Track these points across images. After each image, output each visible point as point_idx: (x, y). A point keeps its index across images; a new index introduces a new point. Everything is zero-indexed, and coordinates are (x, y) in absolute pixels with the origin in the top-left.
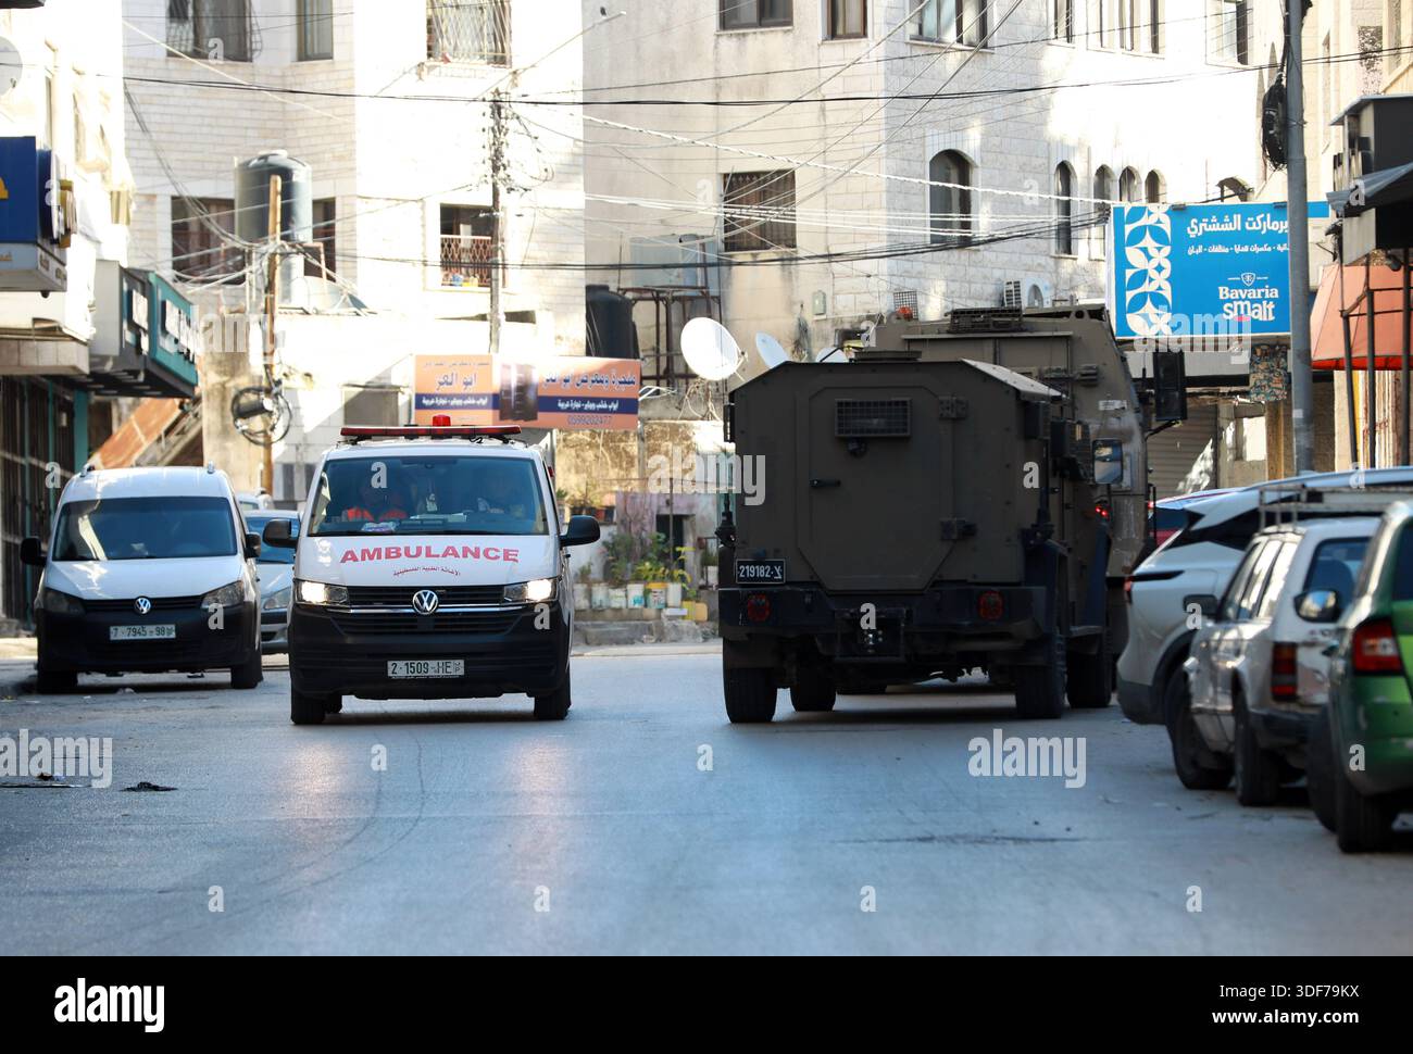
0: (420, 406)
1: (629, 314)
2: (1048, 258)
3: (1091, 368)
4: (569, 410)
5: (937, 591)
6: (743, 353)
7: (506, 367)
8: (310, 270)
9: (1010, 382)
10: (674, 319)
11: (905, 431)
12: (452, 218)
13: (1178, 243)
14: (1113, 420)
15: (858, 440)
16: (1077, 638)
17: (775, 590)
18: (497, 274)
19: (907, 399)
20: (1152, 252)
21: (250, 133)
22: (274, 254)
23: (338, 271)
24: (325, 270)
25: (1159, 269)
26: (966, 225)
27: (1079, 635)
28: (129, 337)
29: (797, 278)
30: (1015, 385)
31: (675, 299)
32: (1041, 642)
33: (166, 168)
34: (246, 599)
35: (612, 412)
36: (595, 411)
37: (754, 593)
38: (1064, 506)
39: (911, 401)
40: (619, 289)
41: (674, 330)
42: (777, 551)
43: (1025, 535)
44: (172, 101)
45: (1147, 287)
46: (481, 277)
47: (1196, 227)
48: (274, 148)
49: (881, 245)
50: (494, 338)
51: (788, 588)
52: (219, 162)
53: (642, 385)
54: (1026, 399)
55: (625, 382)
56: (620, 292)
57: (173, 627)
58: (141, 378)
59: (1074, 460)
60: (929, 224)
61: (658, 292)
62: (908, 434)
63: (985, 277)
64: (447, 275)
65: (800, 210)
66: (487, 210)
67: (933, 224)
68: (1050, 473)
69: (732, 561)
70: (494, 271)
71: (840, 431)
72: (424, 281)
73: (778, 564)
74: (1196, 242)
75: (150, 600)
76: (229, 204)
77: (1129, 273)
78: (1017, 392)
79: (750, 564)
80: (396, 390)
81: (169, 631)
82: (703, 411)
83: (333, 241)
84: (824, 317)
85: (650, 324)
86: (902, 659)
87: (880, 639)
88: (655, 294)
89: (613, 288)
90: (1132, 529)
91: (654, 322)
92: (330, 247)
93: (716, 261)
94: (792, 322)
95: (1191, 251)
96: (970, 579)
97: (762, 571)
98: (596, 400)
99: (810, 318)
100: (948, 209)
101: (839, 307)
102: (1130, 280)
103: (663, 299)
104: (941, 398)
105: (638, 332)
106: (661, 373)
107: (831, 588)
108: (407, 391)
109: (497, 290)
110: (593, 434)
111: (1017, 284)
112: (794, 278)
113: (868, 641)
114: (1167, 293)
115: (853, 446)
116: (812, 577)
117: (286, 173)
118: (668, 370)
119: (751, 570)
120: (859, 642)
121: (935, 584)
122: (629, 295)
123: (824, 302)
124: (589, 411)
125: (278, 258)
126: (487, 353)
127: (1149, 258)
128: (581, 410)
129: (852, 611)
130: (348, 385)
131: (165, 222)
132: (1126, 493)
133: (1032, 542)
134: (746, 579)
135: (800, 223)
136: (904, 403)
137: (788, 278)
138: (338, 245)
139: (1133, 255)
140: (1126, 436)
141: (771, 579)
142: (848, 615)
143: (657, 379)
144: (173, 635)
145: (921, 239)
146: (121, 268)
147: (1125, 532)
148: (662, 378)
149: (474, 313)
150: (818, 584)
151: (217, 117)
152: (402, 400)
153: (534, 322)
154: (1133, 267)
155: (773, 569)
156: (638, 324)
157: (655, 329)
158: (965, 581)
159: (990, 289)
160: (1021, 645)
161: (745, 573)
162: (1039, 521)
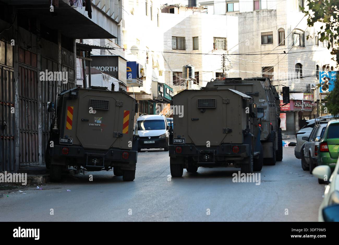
3: (257, 92)
5: (223, 146)
8: (195, 83)
9: (240, 95)
11: (215, 106)
12: (217, 74)
14: (262, 104)
15: (203, 109)
16: (255, 156)
17: (183, 145)
19: (215, 99)
21: (185, 61)
22: (188, 81)
23: (199, 83)
24: (197, 83)
26: (301, 75)
27: (256, 155)
28: (160, 94)
30: (241, 95)
32: (247, 158)
33: (169, 67)
34: (166, 136)
37: (177, 146)
38: (251, 124)
39: (216, 99)
42: (183, 136)
43: (244, 132)
44: (173, 56)
47: (333, 75)
48: (189, 64)
51: (186, 145)
52: (180, 66)
54: (244, 99)
57: (154, 141)
58: (162, 100)
59: (254, 113)
60: (295, 75)
62: (215, 107)
63: (304, 83)
65: (274, 73)
66: (222, 73)
68: (249, 116)
69: (172, 138)
71: (199, 107)
73: (183, 139)
74: (333, 77)
75: (151, 137)
76: (181, 73)
78: (242, 97)
79: (177, 139)
81: (154, 142)
83: (199, 78)
86: (214, 162)
87: (209, 158)
90: (267, 129)
92: (198, 79)
96: (231, 143)
97: (180, 141)
100: (298, 72)
101: (281, 88)
104: (223, 98)
107: (196, 145)
111: (310, 85)
113: (206, 158)
115: (202, 110)
116: (192, 142)
117: (190, 68)
119: (177, 141)
120: (204, 158)
121: (222, 144)
123: (278, 87)
125: (189, 81)
129: (202, 151)
131: (172, 76)
132: (265, 121)
133: (245, 133)
134: (176, 143)
135: (274, 75)
136: (214, 100)
140: (265, 108)
141: (182, 143)
142: (201, 152)
144: (154, 143)
146: (158, 83)
147: (265, 130)
150: (193, 144)
151: (180, 59)
158: (229, 143)
159: (305, 85)
160: (243, 159)
161: (175, 141)
162: (247, 128)
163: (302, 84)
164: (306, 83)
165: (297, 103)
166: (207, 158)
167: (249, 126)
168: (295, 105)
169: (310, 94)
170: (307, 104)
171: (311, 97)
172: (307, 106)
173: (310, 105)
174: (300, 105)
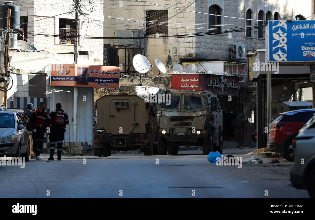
0: (52, 80)
1: (117, 53)
2: (244, 38)
4: (98, 82)
5: (132, 135)
6: (151, 65)
7: (79, 68)
10: (130, 55)
11: (127, 106)
12: (63, 22)
13: (289, 32)
15: (118, 109)
18: (77, 40)
19: (127, 102)
20: (281, 35)
22: (8, 33)
23: (28, 38)
24: (24, 38)
25: (283, 40)
26: (219, 27)
29: (168, 43)
31: (130, 49)
32: (149, 144)
35: (111, 82)
36: (106, 82)
37: (100, 135)
40: (114, 45)
41: (131, 58)
42: (104, 128)
45: (279, 46)
46: (72, 41)
47: (295, 27)
49: (194, 33)
50: (75, 60)
51: (106, 134)
53: (120, 75)
55: (115, 74)
56: (114, 46)
59: (154, 113)
60: (208, 27)
61: (126, 46)
62: (127, 108)
63: (225, 44)
64: (61, 40)
65: (169, 22)
66: (74, 20)
67: (209, 27)
69: (96, 129)
70: (76, 39)
71: (115, 107)
72: (54, 42)
73: (104, 130)
74: (295, 32)
77: (274, 41)
79: (99, 130)
80: (46, 75)
82: (139, 83)
84: (176, 55)
85: (123, 56)
86: (126, 146)
88: (125, 47)
89: (112, 45)
91: (124, 55)
92: (26, 30)
93: (143, 37)
94: (167, 56)
95: (293, 35)
96: (137, 133)
97: (101, 131)
98: (106, 79)
99: (172, 55)
100: (214, 22)
101: (181, 52)
102: (274, 44)
103: (127, 49)
104: (132, 101)
105: (119, 58)
106: (126, 71)
107: (113, 134)
108: (48, 75)
109: (77, 45)
110: (105, 90)
111: (235, 46)
112: (167, 43)
114: (286, 48)
117: (12, 8)
118: (128, 70)
120: (118, 143)
121: (131, 133)
122: (117, 47)
123: (176, 50)
124: (104, 82)
125: (10, 34)
126: (73, 64)
127: (280, 37)
128: (102, 82)
129: (117, 138)
130: (31, 73)
133: (148, 126)
134: (98, 132)
135: (169, 26)
137: (165, 43)
138: (28, 30)
139: (275, 36)
141: (103, 133)
143: (125, 73)
145: (206, 31)
148: (126, 73)
149: (69, 52)
150: (111, 133)
152: (47, 78)
153: (88, 55)
154: (275, 39)
155: (103, 131)
156: (119, 56)
157: (124, 58)
158: (136, 133)
159: (226, 47)
160: (146, 144)
161: (98, 131)
162: (149, 123)
163: (220, 45)
164: (229, 42)
165: (211, 81)
166: (121, 143)
167: (150, 121)
168: (209, 85)
169: (235, 65)
170: (231, 82)
171: (237, 70)
172: (229, 87)
173: (235, 84)
174: (217, 84)
